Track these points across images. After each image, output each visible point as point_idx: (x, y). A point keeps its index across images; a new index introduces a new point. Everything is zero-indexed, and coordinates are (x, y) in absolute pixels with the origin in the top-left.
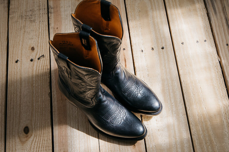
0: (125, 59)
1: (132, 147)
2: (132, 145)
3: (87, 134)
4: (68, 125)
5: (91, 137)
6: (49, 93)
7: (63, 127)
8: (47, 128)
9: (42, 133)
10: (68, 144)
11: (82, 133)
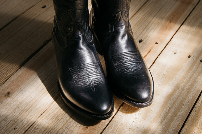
0: (150, 51)
1: (83, 127)
2: (84, 125)
3: (47, 89)
4: (37, 73)
5: (48, 94)
6: (47, 41)
7: (31, 71)
8: (14, 65)
9: (6, 66)
10: (20, 88)
11: (44, 86)
